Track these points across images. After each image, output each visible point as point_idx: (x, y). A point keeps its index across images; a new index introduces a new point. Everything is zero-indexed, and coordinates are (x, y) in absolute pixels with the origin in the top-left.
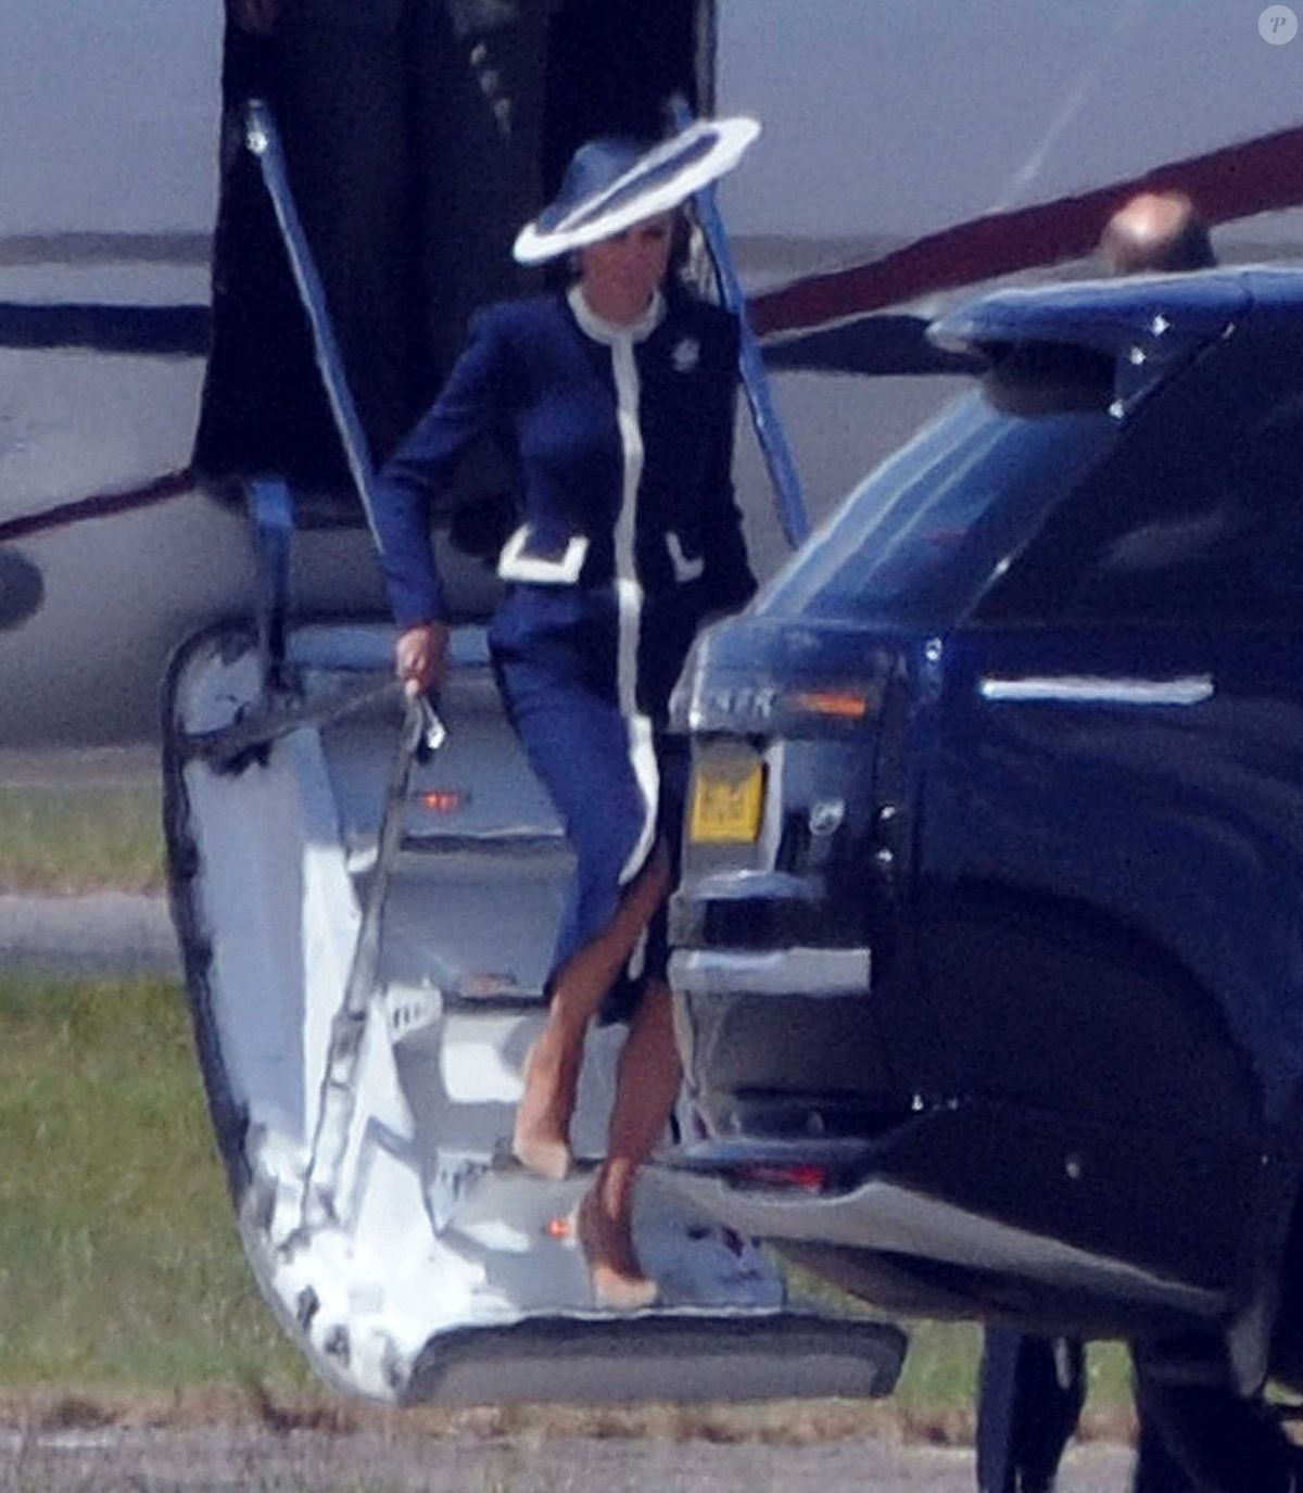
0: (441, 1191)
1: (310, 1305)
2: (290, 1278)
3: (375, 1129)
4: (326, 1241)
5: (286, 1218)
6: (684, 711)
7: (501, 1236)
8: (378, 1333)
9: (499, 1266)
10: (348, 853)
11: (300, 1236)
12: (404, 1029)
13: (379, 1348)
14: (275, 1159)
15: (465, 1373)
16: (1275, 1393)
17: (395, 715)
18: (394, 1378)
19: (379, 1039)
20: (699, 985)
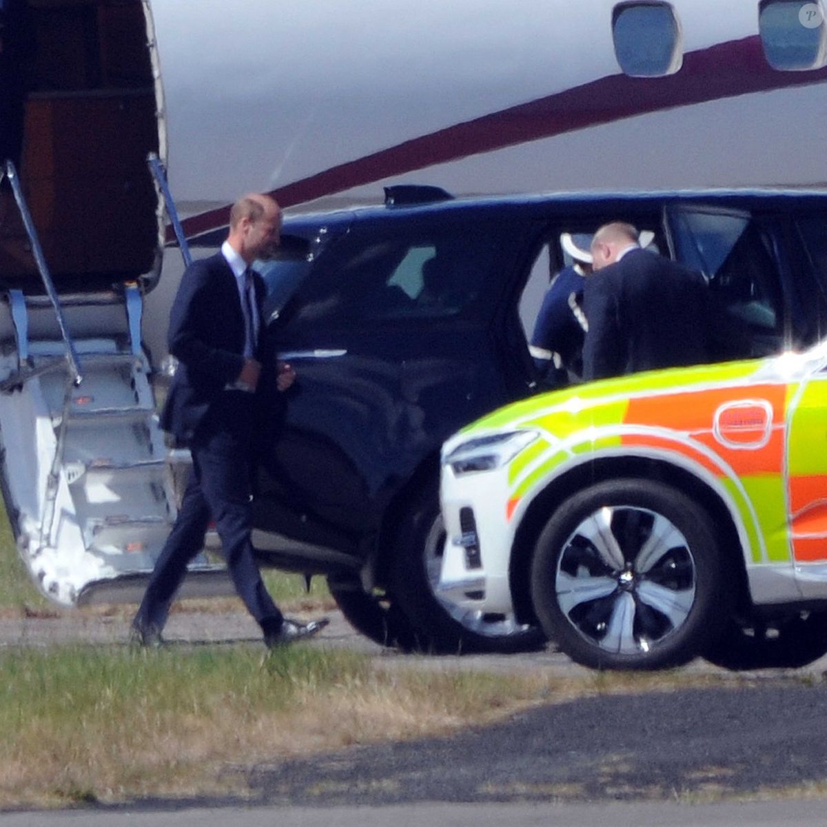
0: (87, 534)
1: (42, 575)
2: (36, 566)
3: (64, 513)
4: (47, 552)
5: (34, 545)
6: (167, 369)
7: (111, 549)
8: (67, 584)
9: (109, 560)
10: (52, 419)
11: (39, 551)
12: (73, 480)
13: (68, 589)
14: (29, 526)
15: (98, 595)
16: (377, 592)
17: (65, 373)
18: (73, 599)
19: (64, 483)
20: (175, 461)
